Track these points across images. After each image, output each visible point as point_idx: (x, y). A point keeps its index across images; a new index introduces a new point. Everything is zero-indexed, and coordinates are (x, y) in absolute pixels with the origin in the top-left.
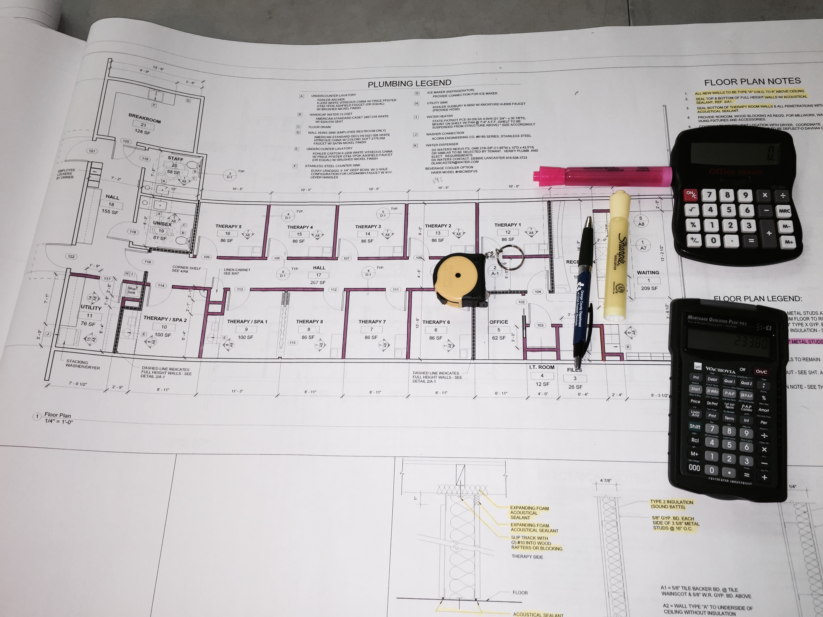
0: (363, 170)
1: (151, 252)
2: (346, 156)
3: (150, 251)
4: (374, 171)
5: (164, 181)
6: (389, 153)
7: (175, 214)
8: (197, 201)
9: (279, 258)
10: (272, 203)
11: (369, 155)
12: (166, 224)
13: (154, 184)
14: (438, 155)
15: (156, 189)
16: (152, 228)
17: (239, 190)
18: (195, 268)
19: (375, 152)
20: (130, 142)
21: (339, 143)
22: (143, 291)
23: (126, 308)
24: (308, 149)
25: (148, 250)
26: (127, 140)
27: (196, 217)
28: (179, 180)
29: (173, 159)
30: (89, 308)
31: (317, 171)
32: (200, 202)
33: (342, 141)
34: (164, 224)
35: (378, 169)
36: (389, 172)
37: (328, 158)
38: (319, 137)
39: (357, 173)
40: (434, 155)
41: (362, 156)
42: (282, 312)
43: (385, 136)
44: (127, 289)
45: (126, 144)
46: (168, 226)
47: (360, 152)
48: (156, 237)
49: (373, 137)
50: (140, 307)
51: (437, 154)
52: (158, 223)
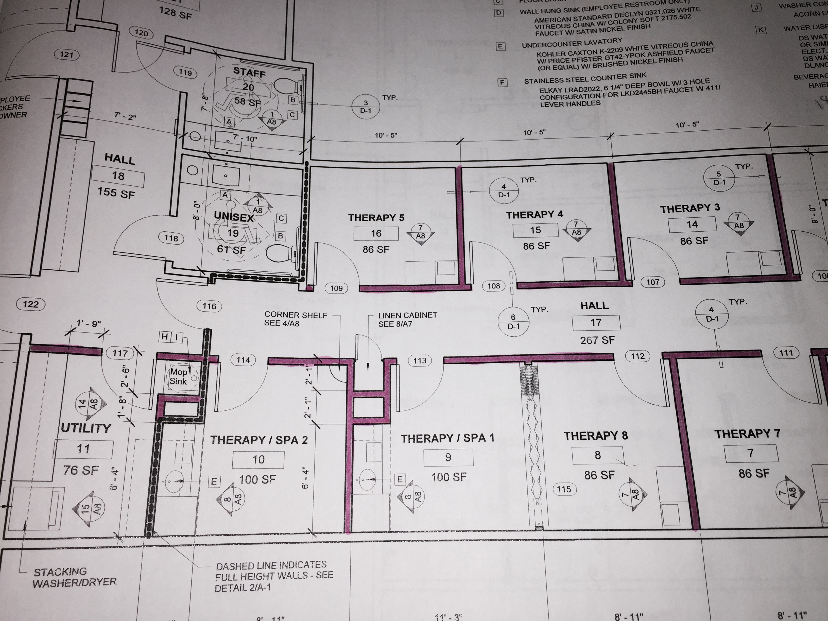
0: (655, 84)
1: (214, 284)
2: (611, 57)
3: (211, 280)
4: (679, 87)
5: (229, 121)
6: (706, 46)
7: (259, 195)
8: (303, 164)
9: (498, 286)
10: (464, 164)
11: (663, 53)
12: (241, 218)
13: (209, 128)
14: (816, 48)
15: (213, 138)
16: (212, 227)
17: (389, 139)
18: (314, 316)
19: (675, 46)
20: (150, 35)
21: (589, 31)
22: (204, 376)
23: (169, 419)
24: (525, 46)
25: (208, 278)
26: (144, 30)
27: (304, 200)
28: (261, 118)
29: (243, 74)
30: (80, 431)
31: (553, 90)
32: (309, 167)
33: (596, 27)
34: (238, 218)
35: (688, 82)
36: (715, 88)
37: (571, 63)
38: (544, 20)
39: (641, 93)
40: (806, 48)
41: (646, 54)
42: (526, 412)
43: (690, 13)
44: (167, 374)
45: (142, 39)
46: (246, 223)
47: (640, 48)
48: (223, 248)
49: (666, 15)
50: (199, 415)
51: (813, 47)
52: (225, 216)
